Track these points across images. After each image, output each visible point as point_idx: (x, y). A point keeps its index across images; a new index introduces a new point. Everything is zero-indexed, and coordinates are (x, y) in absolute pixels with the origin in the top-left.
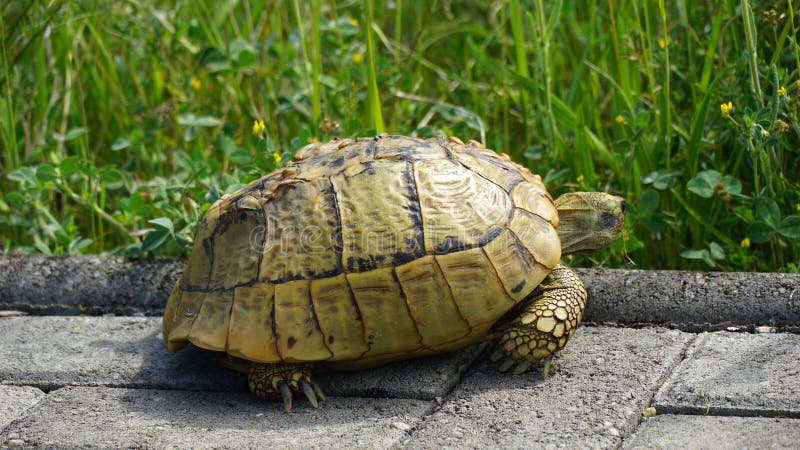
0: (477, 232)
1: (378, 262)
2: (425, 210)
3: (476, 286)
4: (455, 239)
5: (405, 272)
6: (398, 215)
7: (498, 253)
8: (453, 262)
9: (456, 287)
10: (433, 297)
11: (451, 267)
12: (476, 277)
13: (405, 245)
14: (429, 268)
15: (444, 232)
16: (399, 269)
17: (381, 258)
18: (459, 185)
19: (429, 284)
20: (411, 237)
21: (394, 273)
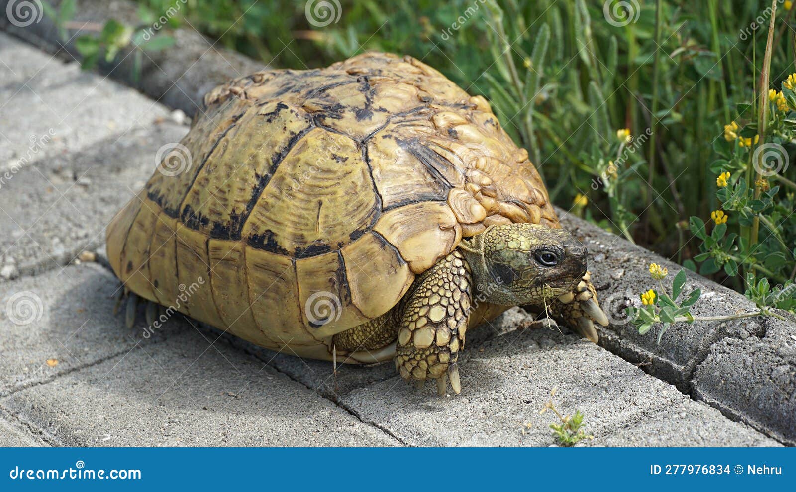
0: (300, 238)
1: (201, 223)
2: (270, 187)
3: (274, 299)
4: (274, 237)
5: (217, 249)
6: (245, 181)
7: (310, 273)
8: (259, 261)
9: (255, 291)
10: (233, 289)
11: (257, 266)
12: (276, 290)
13: (229, 218)
14: (236, 256)
15: (269, 223)
16: (214, 242)
17: (205, 221)
18: (331, 176)
19: (232, 273)
20: (238, 212)
21: (207, 243)
